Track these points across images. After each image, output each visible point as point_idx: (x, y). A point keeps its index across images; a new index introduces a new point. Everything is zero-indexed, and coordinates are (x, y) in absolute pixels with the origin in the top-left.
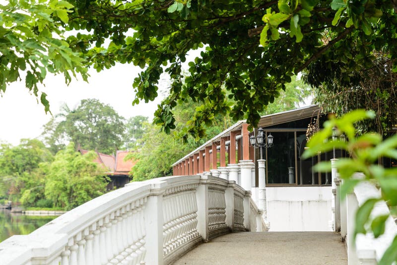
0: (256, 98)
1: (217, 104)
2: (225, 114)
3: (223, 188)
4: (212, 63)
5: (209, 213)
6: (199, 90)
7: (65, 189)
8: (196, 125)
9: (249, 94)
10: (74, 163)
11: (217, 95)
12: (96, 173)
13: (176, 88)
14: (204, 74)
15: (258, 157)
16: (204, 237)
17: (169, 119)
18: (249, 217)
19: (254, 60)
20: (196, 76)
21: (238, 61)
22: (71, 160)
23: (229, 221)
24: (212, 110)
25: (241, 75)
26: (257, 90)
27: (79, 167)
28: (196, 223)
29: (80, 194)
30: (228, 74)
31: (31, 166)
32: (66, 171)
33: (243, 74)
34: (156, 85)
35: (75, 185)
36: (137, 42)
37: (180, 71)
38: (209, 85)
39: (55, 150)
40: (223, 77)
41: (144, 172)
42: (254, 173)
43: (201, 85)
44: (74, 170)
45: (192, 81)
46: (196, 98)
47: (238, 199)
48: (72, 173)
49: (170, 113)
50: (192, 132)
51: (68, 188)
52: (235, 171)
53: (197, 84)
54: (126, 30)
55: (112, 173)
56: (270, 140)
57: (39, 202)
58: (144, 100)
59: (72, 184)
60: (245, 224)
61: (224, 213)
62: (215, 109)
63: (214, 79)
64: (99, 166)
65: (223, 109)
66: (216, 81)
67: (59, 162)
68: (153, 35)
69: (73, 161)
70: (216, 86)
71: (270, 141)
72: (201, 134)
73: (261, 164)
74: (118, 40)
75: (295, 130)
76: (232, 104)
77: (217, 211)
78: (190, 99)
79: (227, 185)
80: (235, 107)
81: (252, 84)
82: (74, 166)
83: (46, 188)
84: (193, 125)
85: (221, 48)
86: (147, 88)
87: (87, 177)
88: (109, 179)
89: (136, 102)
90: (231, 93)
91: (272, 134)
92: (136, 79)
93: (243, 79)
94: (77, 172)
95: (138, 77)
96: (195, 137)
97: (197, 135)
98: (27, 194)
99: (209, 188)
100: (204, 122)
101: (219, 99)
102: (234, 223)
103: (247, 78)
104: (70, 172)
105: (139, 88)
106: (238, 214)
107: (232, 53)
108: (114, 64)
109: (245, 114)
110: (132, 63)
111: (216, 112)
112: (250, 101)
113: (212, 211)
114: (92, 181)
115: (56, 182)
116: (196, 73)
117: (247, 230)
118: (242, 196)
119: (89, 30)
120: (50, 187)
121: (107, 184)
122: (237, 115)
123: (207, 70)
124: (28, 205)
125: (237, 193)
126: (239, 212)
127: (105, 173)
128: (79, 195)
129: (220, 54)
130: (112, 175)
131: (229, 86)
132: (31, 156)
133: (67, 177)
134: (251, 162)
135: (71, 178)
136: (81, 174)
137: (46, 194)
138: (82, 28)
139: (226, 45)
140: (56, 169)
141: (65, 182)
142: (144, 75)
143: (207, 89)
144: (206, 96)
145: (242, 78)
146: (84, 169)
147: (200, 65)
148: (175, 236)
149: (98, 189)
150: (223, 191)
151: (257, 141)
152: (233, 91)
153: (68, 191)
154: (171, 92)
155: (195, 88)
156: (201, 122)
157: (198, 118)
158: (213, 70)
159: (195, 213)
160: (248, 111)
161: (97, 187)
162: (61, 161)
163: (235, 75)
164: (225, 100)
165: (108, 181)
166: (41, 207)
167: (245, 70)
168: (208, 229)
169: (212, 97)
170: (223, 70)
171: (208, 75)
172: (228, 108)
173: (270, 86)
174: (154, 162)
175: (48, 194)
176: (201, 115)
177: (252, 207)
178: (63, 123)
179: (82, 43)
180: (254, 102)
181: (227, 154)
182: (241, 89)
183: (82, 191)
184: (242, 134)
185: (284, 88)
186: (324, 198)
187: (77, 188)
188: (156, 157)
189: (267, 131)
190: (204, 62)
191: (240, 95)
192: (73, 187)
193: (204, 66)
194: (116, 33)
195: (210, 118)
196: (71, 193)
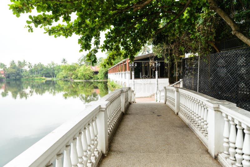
0: (133, 49)
1: (117, 52)
2: (121, 56)
4: (115, 34)
6: (110, 46)
7: (83, 75)
8: (109, 61)
9: (130, 48)
11: (117, 49)
12: (91, 71)
14: (111, 39)
15: (132, 71)
17: (93, 58)
21: (126, 34)
22: (84, 68)
24: (116, 54)
25: (127, 40)
26: (133, 46)
27: (86, 70)
30: (122, 39)
31: (75, 69)
32: (83, 70)
33: (128, 40)
34: (90, 43)
38: (114, 44)
39: (81, 65)
40: (120, 41)
43: (110, 44)
45: (107, 42)
46: (109, 50)
49: (94, 55)
50: (108, 63)
52: (124, 74)
55: (94, 71)
57: (77, 78)
58: (84, 50)
62: (117, 54)
63: (116, 42)
64: (91, 69)
65: (120, 54)
68: (87, 19)
70: (117, 45)
71: (136, 65)
72: (111, 64)
73: (133, 73)
75: (143, 62)
78: (106, 50)
80: (125, 53)
81: (132, 44)
84: (108, 61)
85: (119, 28)
87: (88, 72)
89: (81, 51)
90: (123, 48)
91: (137, 63)
92: (79, 40)
96: (109, 65)
97: (110, 64)
98: (73, 76)
104: (84, 71)
107: (123, 30)
111: (117, 56)
112: (131, 51)
115: (81, 73)
116: (108, 39)
120: (79, 75)
121: (93, 74)
122: (125, 56)
123: (113, 38)
124: (74, 79)
127: (93, 71)
128: (86, 77)
129: (118, 30)
131: (122, 45)
132: (75, 67)
133: (83, 72)
134: (129, 72)
139: (121, 26)
140: (81, 70)
143: (113, 46)
144: (112, 48)
145: (128, 41)
147: (110, 35)
151: (131, 65)
152: (124, 47)
155: (108, 45)
156: (111, 59)
160: (130, 55)
161: (90, 74)
162: (82, 68)
163: (124, 40)
164: (121, 50)
166: (78, 79)
169: (115, 49)
170: (120, 38)
171: (113, 40)
172: (122, 54)
173: (139, 45)
176: (111, 56)
178: (83, 59)
180: (132, 51)
181: (122, 68)
184: (126, 63)
185: (144, 46)
186: (151, 82)
187: (86, 75)
189: (135, 62)
190: (112, 34)
191: (126, 48)
193: (112, 36)
195: (115, 58)
196: (84, 76)
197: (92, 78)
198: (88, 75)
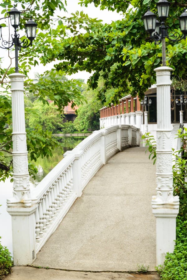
0: (143, 86)
1: (124, 88)
2: (128, 93)
3: (127, 129)
5: (122, 140)
6: (116, 82)
7: (40, 122)
8: (115, 99)
9: (140, 84)
10: (45, 107)
11: (124, 85)
13: (106, 84)
14: (118, 75)
15: (144, 111)
16: (120, 150)
17: (103, 98)
18: (139, 140)
19: (141, 69)
20: (114, 76)
23: (130, 142)
25: (136, 75)
27: (47, 110)
28: (117, 144)
29: (48, 124)
30: (130, 75)
34: (97, 81)
35: (46, 120)
36: (88, 63)
37: (108, 76)
38: (121, 80)
40: (127, 76)
41: (84, 113)
42: (143, 117)
43: (117, 80)
44: (45, 111)
45: (113, 79)
46: (115, 86)
47: (134, 133)
48: (44, 113)
49: (104, 95)
50: (113, 101)
51: (42, 121)
52: (133, 116)
53: (115, 80)
54: (84, 59)
56: (150, 102)
58: (92, 89)
59: (44, 119)
60: (137, 143)
61: (128, 139)
62: (123, 91)
63: (123, 78)
65: (127, 91)
66: (124, 78)
67: (36, 107)
68: (96, 60)
69: (44, 107)
70: (124, 80)
72: (117, 102)
73: (146, 114)
74: (81, 63)
76: (132, 89)
77: (125, 139)
78: (112, 87)
79: (129, 127)
82: (45, 109)
83: (29, 122)
86: (93, 84)
87: (52, 115)
88: (64, 116)
89: (89, 89)
91: (151, 98)
92: (88, 80)
93: (136, 77)
94: (46, 113)
95: (89, 79)
96: (114, 104)
97: (115, 102)
99: (122, 130)
100: (118, 97)
101: (125, 86)
102: (132, 143)
103: (138, 77)
105: (90, 83)
106: (134, 139)
108: (77, 72)
109: (138, 93)
110: (85, 71)
112: (140, 87)
113: (123, 139)
114: (55, 118)
115: (35, 118)
117: (138, 146)
118: (136, 131)
119: (68, 60)
121: (63, 119)
122: (134, 94)
123: (120, 74)
125: (133, 130)
126: (135, 138)
128: (48, 126)
130: (66, 114)
131: (130, 80)
134: (141, 112)
135: (43, 116)
136: (49, 113)
137: (29, 125)
138: (65, 59)
141: (40, 118)
142: (92, 78)
143: (120, 82)
144: (119, 85)
146: (50, 111)
148: (109, 150)
149: (58, 122)
150: (127, 130)
151: (143, 103)
152: (132, 83)
153: (42, 123)
154: (104, 86)
155: (114, 82)
157: (116, 95)
158: (123, 73)
159: (116, 140)
160: (139, 92)
161: (57, 120)
163: (133, 75)
164: (128, 86)
165: (63, 118)
167: (137, 73)
168: (121, 146)
169: (122, 86)
170: (127, 73)
171: (120, 76)
172: (130, 90)
174: (89, 107)
175: (30, 125)
176: (117, 94)
177: (141, 135)
179: (66, 65)
180: (142, 88)
181: (129, 106)
182: (135, 82)
183: (50, 123)
184: (137, 98)
187: (47, 122)
188: (90, 104)
189: (149, 96)
190: (119, 70)
191: (135, 84)
192: (45, 121)
193: (118, 72)
194: (80, 60)
195: (121, 95)
196: (43, 124)
197: (60, 129)
198: (53, 123)
